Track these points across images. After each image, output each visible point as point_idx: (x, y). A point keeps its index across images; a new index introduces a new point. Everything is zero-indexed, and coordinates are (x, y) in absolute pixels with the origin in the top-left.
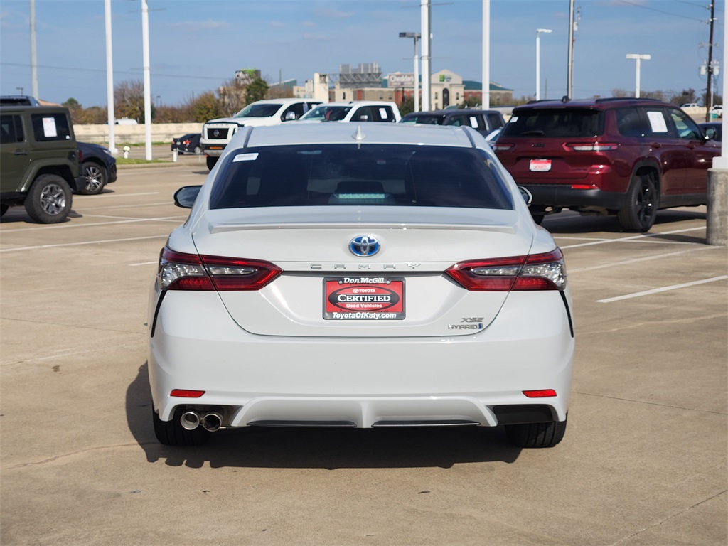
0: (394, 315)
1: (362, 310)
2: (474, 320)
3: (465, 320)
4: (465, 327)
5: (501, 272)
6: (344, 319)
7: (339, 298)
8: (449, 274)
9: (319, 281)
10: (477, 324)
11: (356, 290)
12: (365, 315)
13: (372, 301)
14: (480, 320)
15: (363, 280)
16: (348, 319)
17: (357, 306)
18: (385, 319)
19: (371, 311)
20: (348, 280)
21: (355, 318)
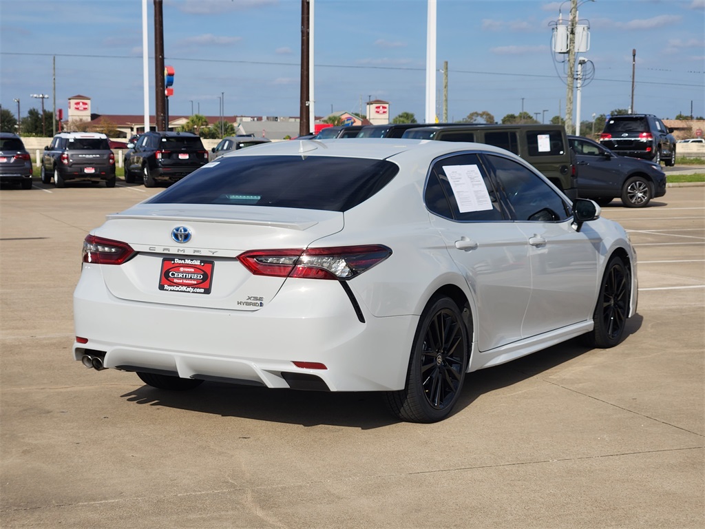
0: (202, 290)
1: (183, 285)
2: (256, 298)
3: (249, 298)
5: (282, 261)
6: (171, 290)
7: (170, 274)
9: (159, 261)
10: (259, 302)
11: (182, 269)
12: (184, 288)
13: (191, 278)
14: (261, 299)
15: (188, 262)
16: (173, 291)
17: (181, 281)
18: (196, 293)
19: (188, 285)
20: (177, 261)
21: (178, 291)
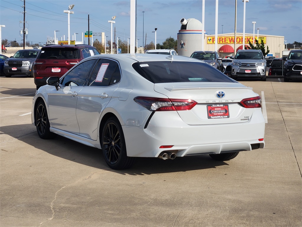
0: (227, 117)
1: (218, 115)
2: (247, 117)
3: (245, 117)
4: (244, 120)
5: (252, 102)
6: (214, 118)
7: (212, 112)
8: (239, 103)
9: (205, 106)
11: (216, 109)
12: (219, 117)
13: (220, 112)
15: (218, 106)
16: (215, 118)
17: (217, 114)
18: (225, 118)
19: (221, 115)
20: (214, 106)
21: (217, 118)
